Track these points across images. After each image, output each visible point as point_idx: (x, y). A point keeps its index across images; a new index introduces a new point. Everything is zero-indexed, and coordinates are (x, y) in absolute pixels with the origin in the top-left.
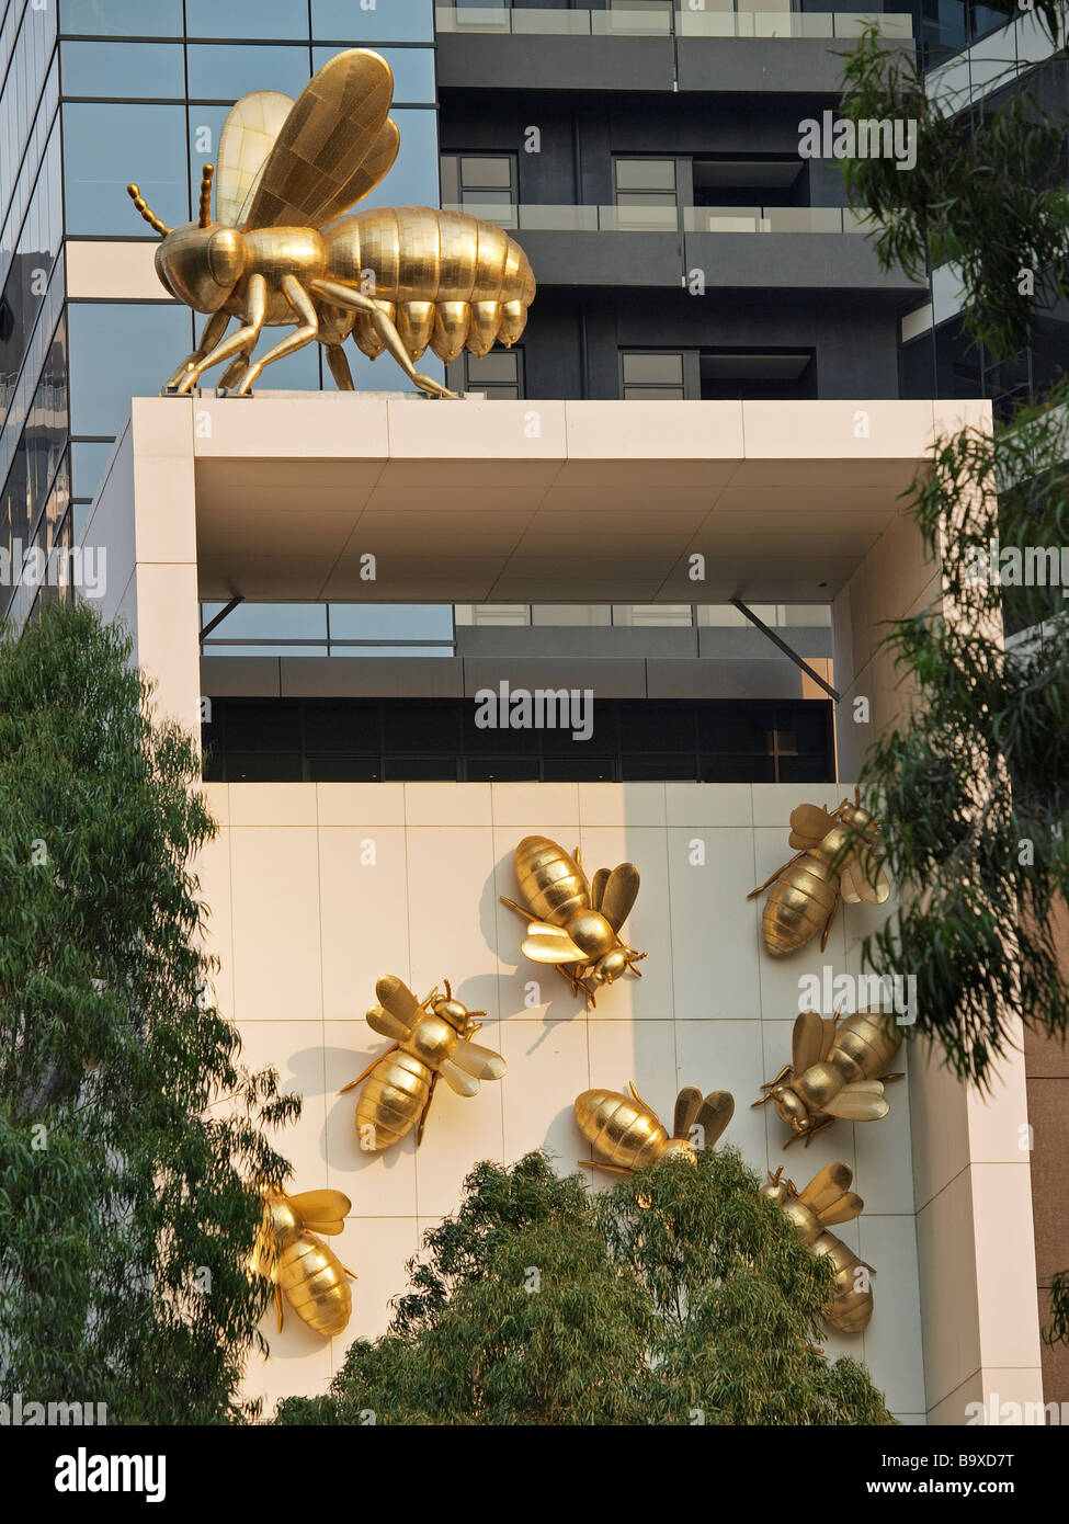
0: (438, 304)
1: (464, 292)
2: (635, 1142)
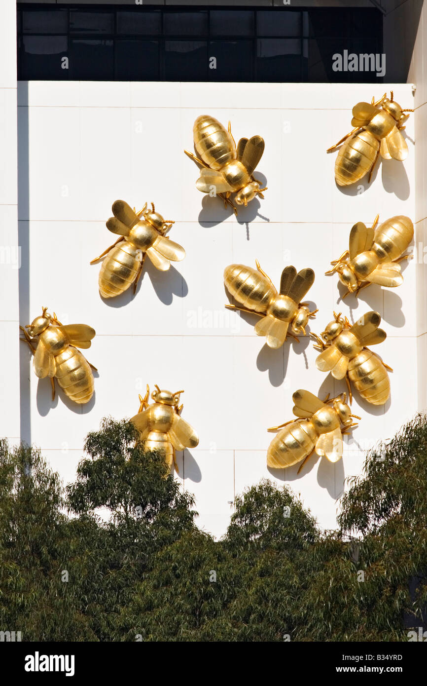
2: (257, 296)
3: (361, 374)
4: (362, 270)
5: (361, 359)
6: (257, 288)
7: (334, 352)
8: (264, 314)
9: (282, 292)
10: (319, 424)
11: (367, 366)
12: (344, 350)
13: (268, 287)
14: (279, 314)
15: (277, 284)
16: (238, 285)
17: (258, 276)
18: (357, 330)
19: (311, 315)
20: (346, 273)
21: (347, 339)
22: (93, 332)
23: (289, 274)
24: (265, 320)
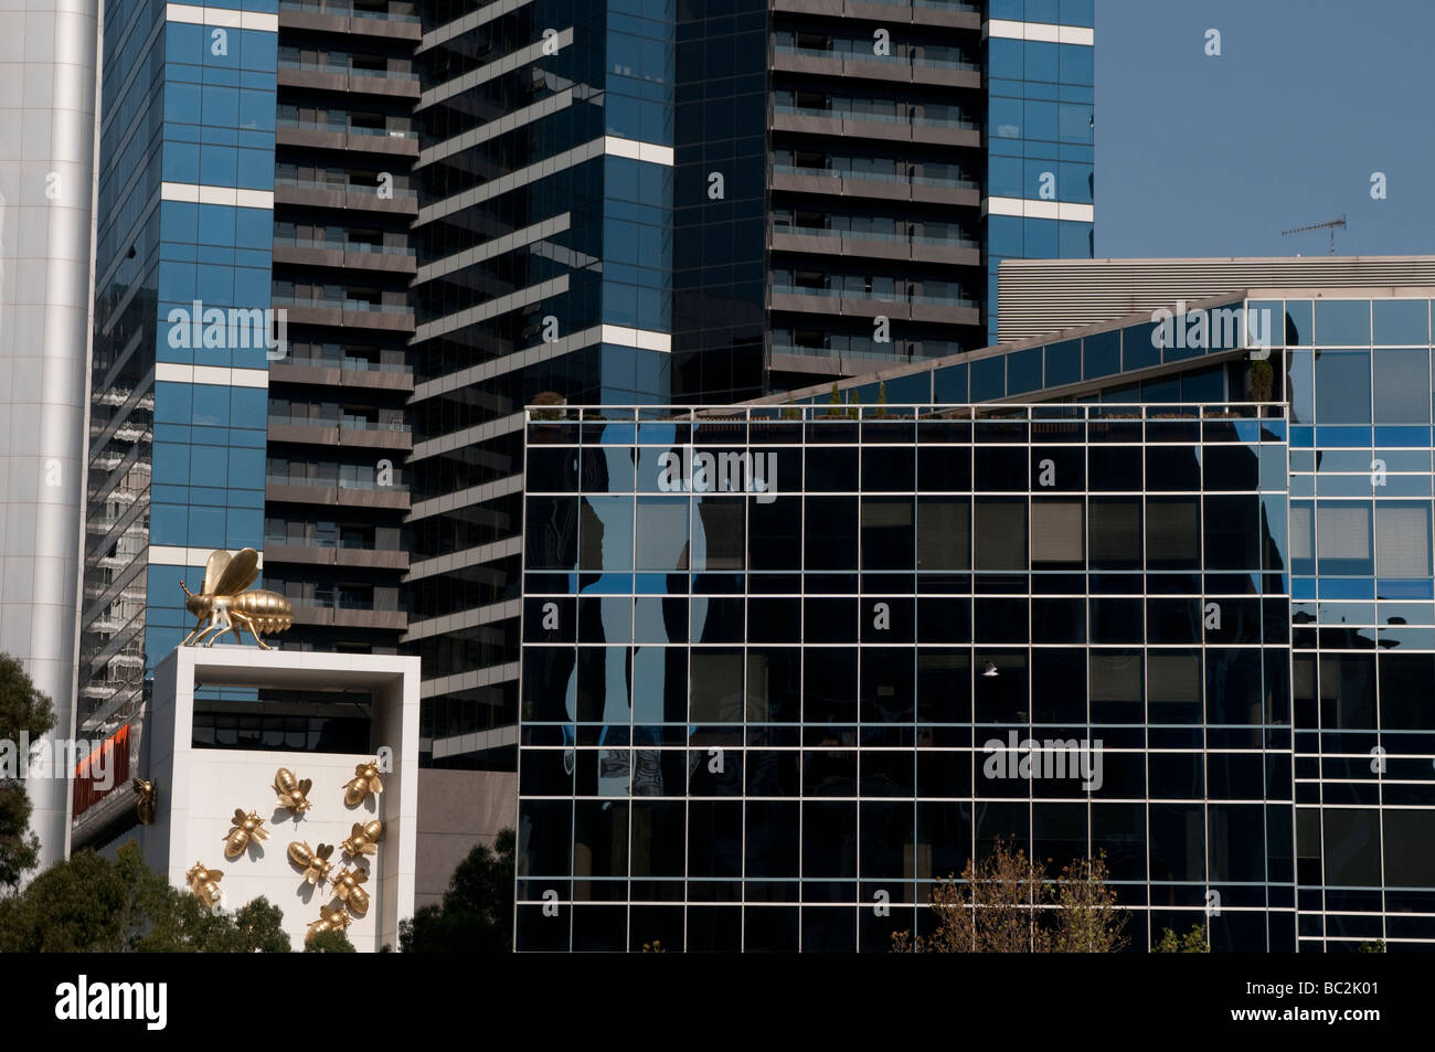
0: (266, 619)
1: (274, 617)
2: (305, 858)
3: (355, 897)
4: (357, 846)
5: (356, 890)
6: (306, 853)
7: (342, 886)
8: (308, 867)
9: (318, 856)
10: (333, 922)
11: (358, 894)
12: (347, 886)
13: (310, 853)
14: (315, 867)
15: (315, 853)
16: (296, 852)
17: (307, 848)
18: (353, 876)
19: (331, 868)
20: (350, 847)
21: (349, 880)
22: (222, 874)
23: (321, 847)
24: (309, 870)
